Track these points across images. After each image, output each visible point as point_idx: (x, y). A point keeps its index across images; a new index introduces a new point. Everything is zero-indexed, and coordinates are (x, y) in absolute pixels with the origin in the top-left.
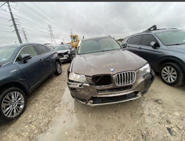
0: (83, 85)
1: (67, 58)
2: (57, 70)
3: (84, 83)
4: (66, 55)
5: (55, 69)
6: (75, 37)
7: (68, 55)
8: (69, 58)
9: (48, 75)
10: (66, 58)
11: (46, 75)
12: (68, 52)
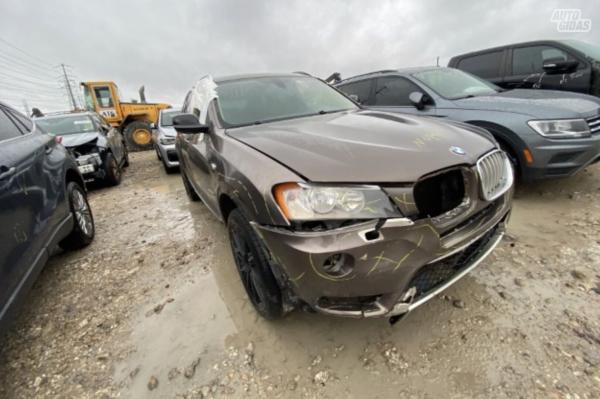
0: (385, 226)
1: (96, 167)
2: (76, 221)
3: (385, 219)
4: (87, 157)
5: (71, 215)
6: (106, 89)
7: (96, 154)
8: (102, 166)
9: (47, 250)
10: (91, 168)
11: (41, 254)
12: (96, 140)
